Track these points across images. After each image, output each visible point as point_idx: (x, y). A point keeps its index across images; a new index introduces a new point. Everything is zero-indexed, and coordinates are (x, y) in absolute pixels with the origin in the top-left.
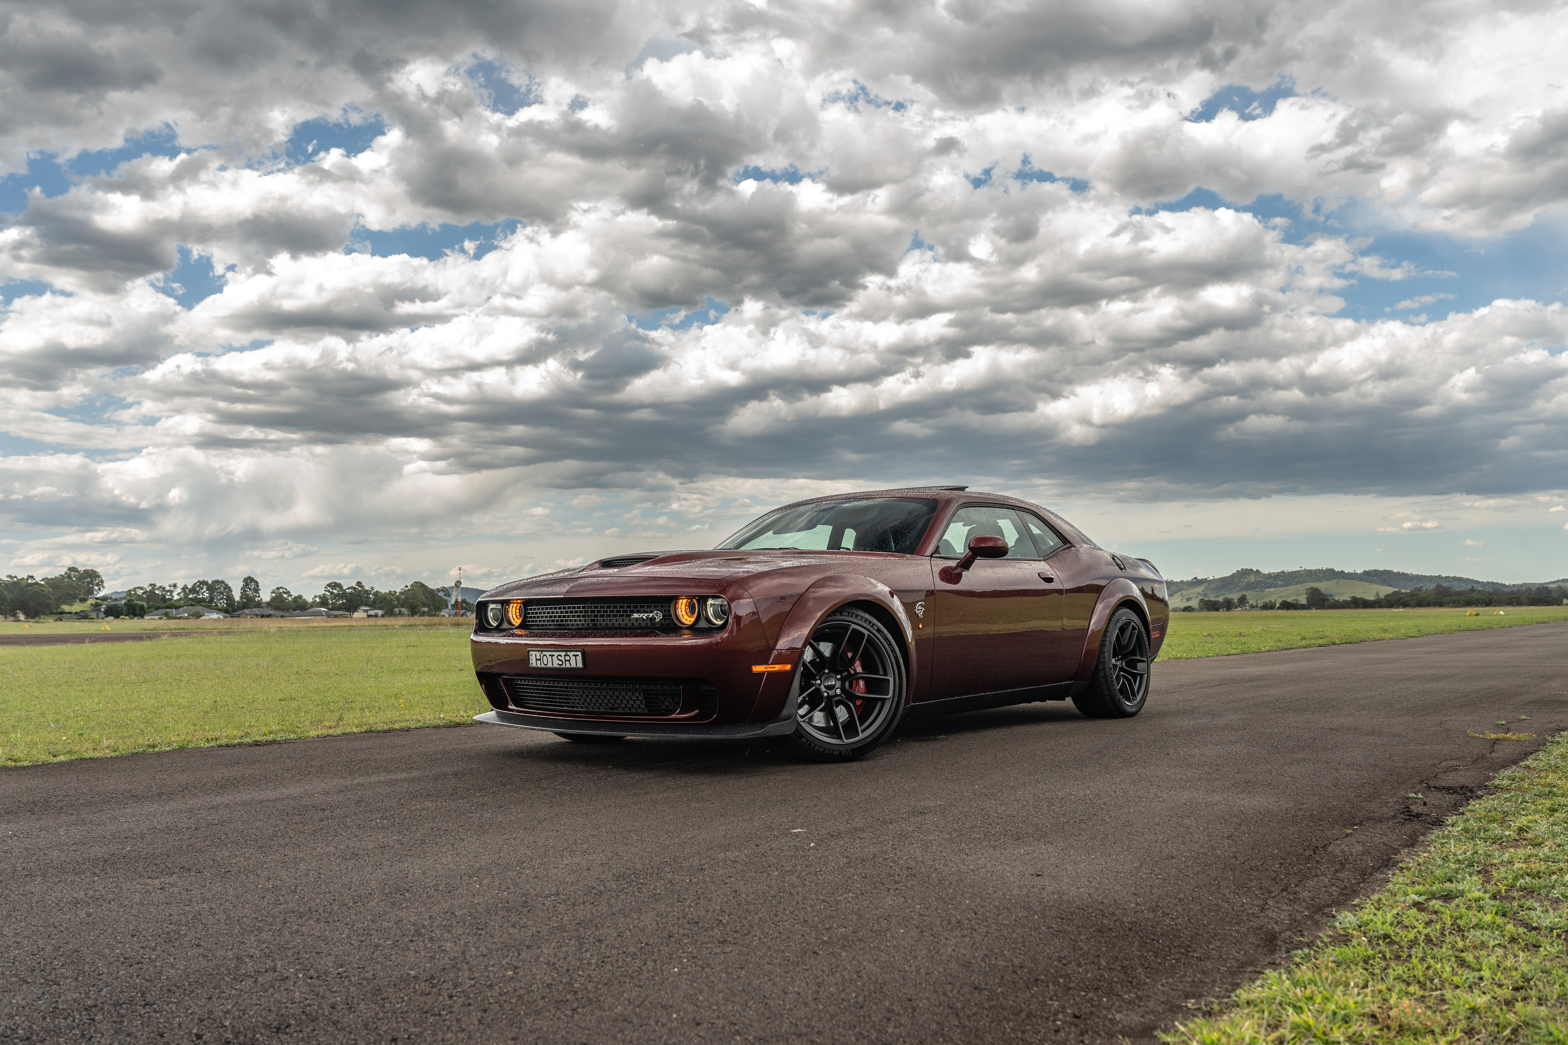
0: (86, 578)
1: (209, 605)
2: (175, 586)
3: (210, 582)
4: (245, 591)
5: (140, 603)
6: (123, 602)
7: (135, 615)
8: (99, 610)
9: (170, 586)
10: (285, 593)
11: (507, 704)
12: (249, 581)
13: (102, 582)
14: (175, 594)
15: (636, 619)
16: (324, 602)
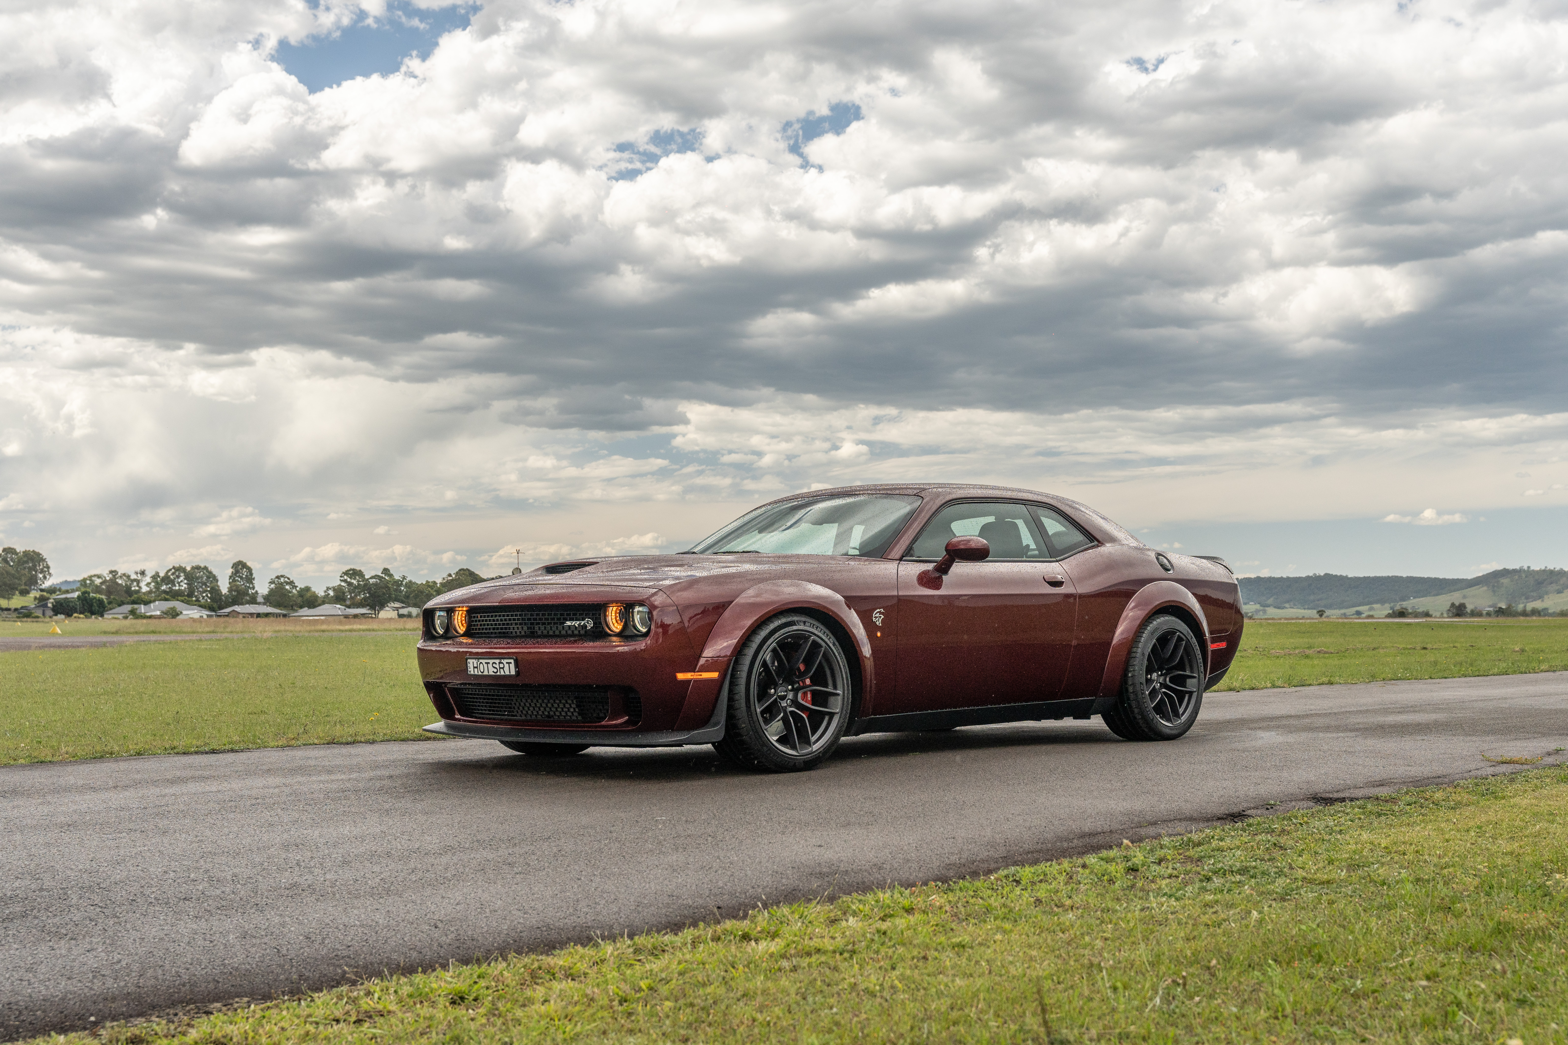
0: (27, 562)
1: (188, 597)
2: (143, 573)
3: (188, 569)
4: (234, 581)
5: (98, 596)
6: (76, 595)
7: (93, 613)
8: (46, 606)
9: (136, 573)
10: (287, 583)
11: (455, 714)
12: (240, 567)
13: (48, 567)
14: (143, 584)
15: (569, 626)
16: (339, 597)
